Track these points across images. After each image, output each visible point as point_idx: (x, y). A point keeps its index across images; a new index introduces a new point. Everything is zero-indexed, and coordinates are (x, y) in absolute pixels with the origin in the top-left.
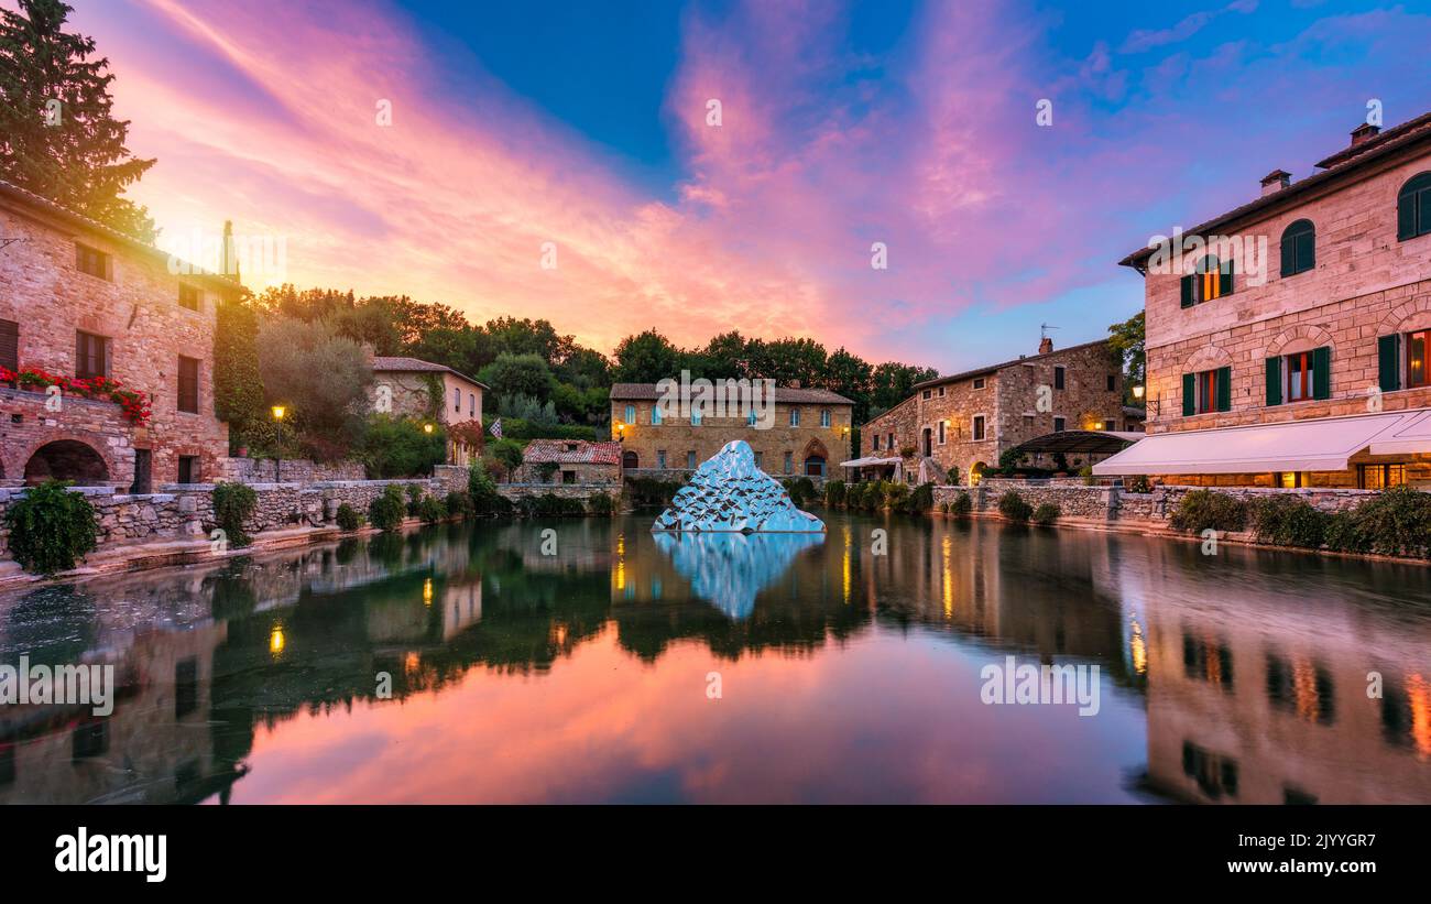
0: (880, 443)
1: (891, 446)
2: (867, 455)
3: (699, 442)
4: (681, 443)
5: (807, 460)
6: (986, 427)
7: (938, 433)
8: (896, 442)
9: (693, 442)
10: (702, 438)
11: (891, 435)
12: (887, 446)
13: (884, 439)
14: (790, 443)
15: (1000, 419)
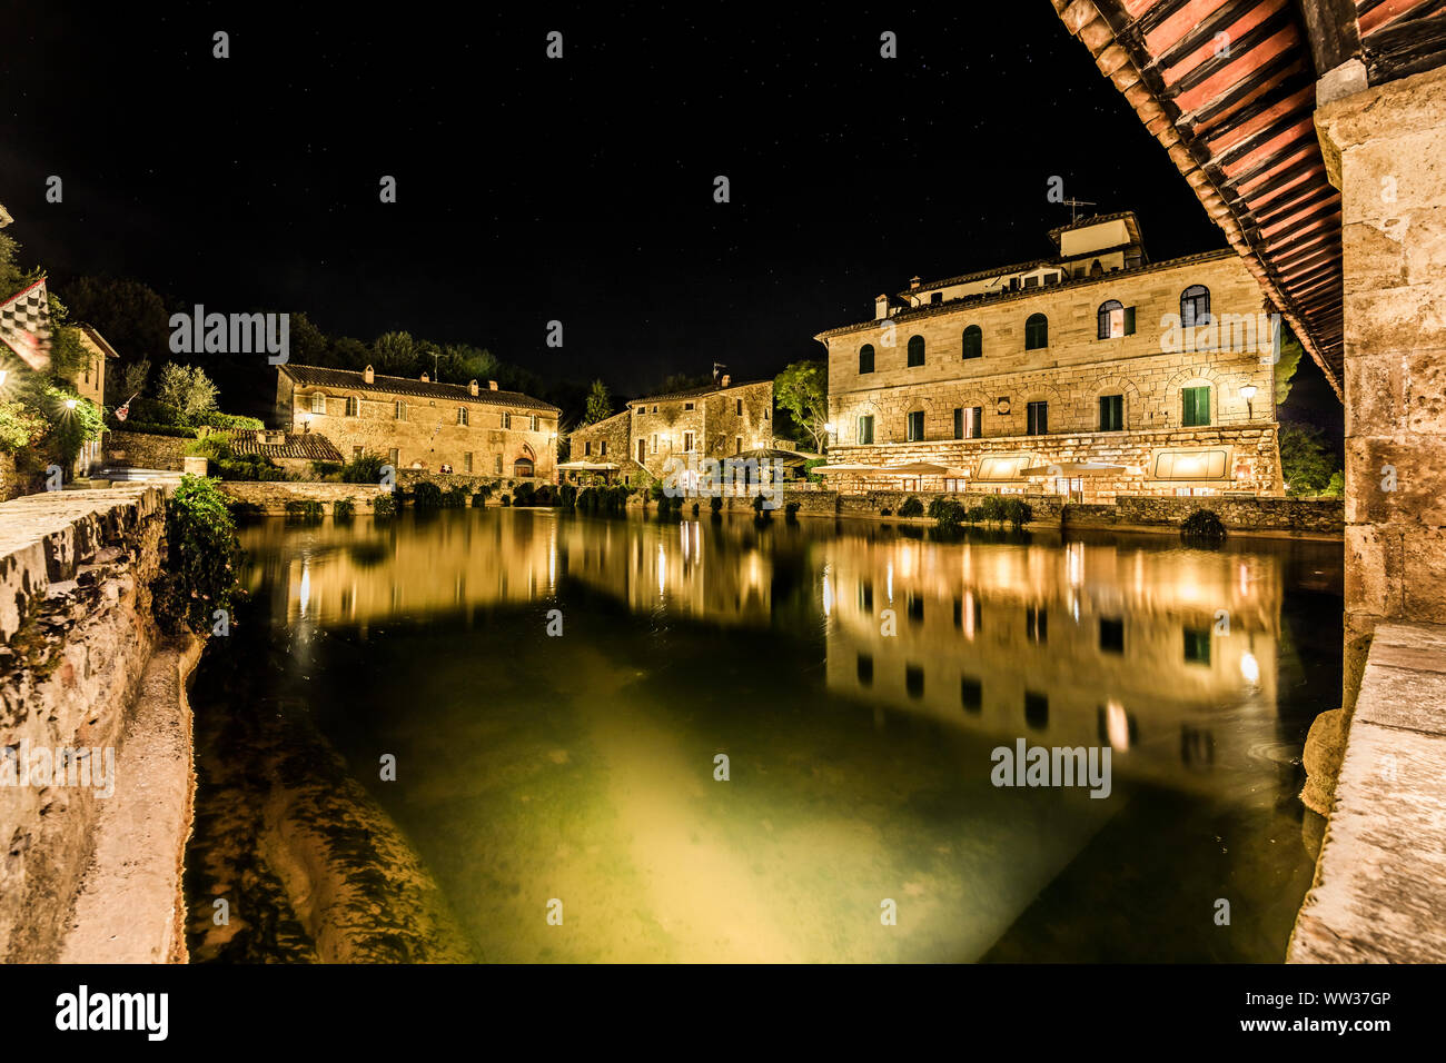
0: (592, 449)
1: (604, 453)
2: (577, 460)
3: (405, 438)
4: (381, 439)
5: (517, 462)
6: (695, 442)
7: (652, 443)
8: (609, 450)
9: (397, 439)
10: (407, 435)
11: (604, 444)
12: (600, 452)
13: (596, 446)
14: (501, 445)
15: (706, 436)
